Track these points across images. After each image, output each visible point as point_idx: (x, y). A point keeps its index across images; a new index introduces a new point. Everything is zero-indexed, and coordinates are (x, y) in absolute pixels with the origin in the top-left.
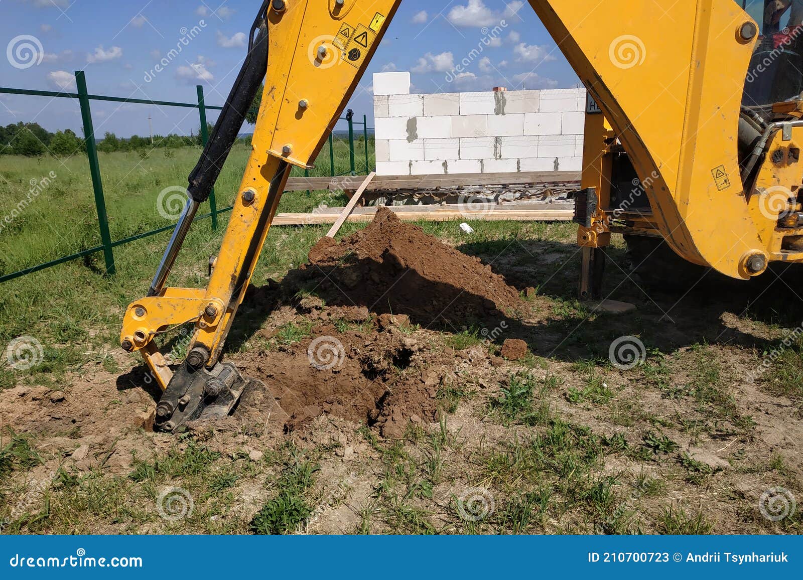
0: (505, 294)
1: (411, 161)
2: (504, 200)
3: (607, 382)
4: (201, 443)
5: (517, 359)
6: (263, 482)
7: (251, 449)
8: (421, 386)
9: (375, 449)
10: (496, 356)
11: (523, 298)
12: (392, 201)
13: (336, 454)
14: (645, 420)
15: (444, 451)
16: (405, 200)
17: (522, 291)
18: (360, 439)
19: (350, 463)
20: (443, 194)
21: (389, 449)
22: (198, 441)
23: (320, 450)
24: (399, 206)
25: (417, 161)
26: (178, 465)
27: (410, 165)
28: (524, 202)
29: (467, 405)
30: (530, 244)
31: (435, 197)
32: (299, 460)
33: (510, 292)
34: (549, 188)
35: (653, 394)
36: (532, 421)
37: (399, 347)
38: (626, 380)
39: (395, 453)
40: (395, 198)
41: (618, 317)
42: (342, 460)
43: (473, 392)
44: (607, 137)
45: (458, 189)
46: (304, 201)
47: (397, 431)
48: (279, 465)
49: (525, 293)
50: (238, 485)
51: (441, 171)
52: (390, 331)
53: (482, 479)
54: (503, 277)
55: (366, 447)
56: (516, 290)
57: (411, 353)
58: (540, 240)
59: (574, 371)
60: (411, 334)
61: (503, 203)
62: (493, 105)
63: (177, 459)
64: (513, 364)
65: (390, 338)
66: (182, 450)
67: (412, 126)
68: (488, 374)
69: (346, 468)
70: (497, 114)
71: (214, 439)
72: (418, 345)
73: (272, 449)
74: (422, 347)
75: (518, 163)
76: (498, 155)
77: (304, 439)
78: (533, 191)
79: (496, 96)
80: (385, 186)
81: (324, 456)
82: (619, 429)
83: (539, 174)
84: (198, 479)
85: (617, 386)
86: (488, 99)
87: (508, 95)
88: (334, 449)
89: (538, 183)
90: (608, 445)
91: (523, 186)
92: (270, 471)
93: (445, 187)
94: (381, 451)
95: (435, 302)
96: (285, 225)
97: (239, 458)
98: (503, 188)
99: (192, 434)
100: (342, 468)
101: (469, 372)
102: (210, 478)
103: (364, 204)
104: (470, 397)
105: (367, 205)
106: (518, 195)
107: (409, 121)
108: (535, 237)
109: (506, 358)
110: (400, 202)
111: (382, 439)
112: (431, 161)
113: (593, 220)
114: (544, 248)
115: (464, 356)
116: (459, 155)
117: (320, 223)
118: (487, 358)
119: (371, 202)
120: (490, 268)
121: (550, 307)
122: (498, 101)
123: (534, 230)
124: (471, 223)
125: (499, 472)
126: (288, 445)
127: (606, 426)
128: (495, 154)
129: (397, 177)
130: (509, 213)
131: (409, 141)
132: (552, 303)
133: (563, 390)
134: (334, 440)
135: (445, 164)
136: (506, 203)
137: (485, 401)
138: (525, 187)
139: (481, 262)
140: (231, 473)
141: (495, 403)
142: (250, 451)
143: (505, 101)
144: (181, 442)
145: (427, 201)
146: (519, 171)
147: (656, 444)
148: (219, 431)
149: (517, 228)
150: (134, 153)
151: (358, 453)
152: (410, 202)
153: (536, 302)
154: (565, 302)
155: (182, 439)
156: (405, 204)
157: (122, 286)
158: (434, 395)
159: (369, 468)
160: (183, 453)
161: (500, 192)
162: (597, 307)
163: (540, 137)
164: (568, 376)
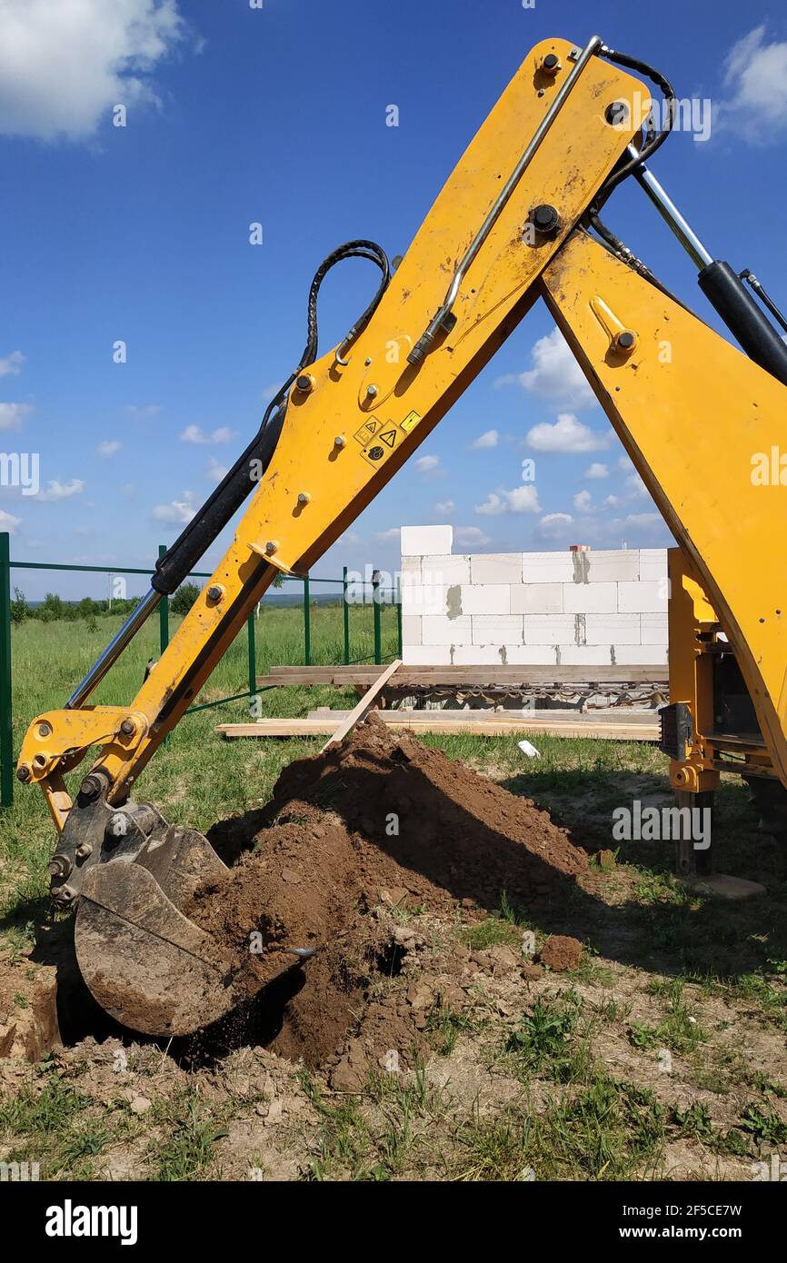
0: (567, 860)
1: (453, 646)
2: (590, 707)
3: (699, 1016)
4: (68, 1080)
5: (565, 970)
6: (141, 1150)
7: (135, 1094)
8: (404, 1009)
9: (317, 1107)
10: (535, 963)
11: (595, 867)
12: (424, 702)
13: (256, 1112)
14: (749, 1084)
15: (420, 1118)
16: (445, 702)
17: (594, 856)
18: (296, 1089)
19: (274, 1129)
20: (500, 694)
21: (337, 1108)
22: (64, 1076)
23: (234, 1104)
24: (436, 711)
25: (461, 646)
26: (29, 1113)
27: (452, 651)
28: (623, 710)
29: (472, 1044)
30: (623, 779)
31: (487, 699)
32: (200, 1119)
33: (574, 857)
34: (661, 690)
35: (773, 1040)
36: (565, 1075)
37: (387, 940)
38: (732, 1012)
39: (345, 1117)
40: (429, 699)
41: (735, 905)
42: (264, 1122)
43: (485, 1022)
44: (699, 631)
45: (522, 688)
46: (301, 699)
47: (351, 1079)
48: (171, 1124)
49: (598, 859)
50: (104, 1153)
51: (496, 660)
52: (374, 915)
53: (468, 1169)
54: (567, 831)
55: (303, 1104)
56: (586, 854)
57: (403, 951)
58: (639, 772)
59: (653, 994)
60: (410, 920)
61: (588, 710)
62: (571, 570)
63: (29, 1104)
64: (559, 976)
65: (374, 925)
66: (39, 1089)
67: (454, 597)
68: (514, 993)
69: (267, 1136)
70: (577, 582)
71: (87, 1075)
72: (415, 939)
73: (167, 1097)
74: (420, 943)
75: (612, 651)
76: (581, 640)
77: (215, 1084)
78: (633, 694)
79: (575, 557)
80: (413, 680)
81: (239, 1114)
82: (705, 1097)
83: (643, 669)
84: (51, 1138)
85: (718, 1023)
86: (562, 562)
87: (592, 556)
88: (254, 1104)
89: (643, 683)
90: (679, 1123)
91: (621, 685)
92: (156, 1133)
93: (503, 683)
94: (324, 1113)
95: (454, 870)
96: (265, 737)
97: (116, 1108)
98: (590, 688)
99: (57, 1064)
100: (262, 1135)
101: (486, 988)
102: (68, 1138)
103: (384, 705)
104: (478, 1029)
105: (388, 707)
106: (614, 699)
107: (450, 590)
108: (632, 766)
109: (548, 967)
110: (437, 705)
111: (329, 1092)
112: (482, 647)
113: (688, 751)
114: (643, 785)
115: (481, 961)
116: (523, 637)
117: (315, 734)
118: (519, 966)
119: (394, 703)
120: (549, 816)
121: (634, 884)
122: (577, 565)
123: (633, 755)
124: (536, 741)
125: (494, 1159)
126: (190, 1092)
127: (684, 1090)
128: (577, 638)
129: (432, 669)
130: (597, 727)
131: (451, 619)
132: (639, 878)
133: (627, 1024)
134: (257, 1089)
135: (503, 651)
136: (594, 711)
137: (500, 1038)
138: (622, 688)
139: (535, 806)
140: (100, 1132)
141: (513, 1044)
142: (133, 1098)
143: (587, 564)
144: (40, 1076)
145: (476, 704)
146: (614, 663)
147: (759, 1126)
148: (96, 1061)
149: (607, 751)
150: (82, 623)
151: (289, 1113)
152: (452, 704)
153: (614, 874)
154: (656, 878)
155: (42, 1073)
156: (444, 708)
157: (18, 826)
158: (423, 1023)
159: (301, 1137)
160: (40, 1093)
161: (587, 694)
162: (704, 887)
163: (643, 616)
164: (642, 1001)
